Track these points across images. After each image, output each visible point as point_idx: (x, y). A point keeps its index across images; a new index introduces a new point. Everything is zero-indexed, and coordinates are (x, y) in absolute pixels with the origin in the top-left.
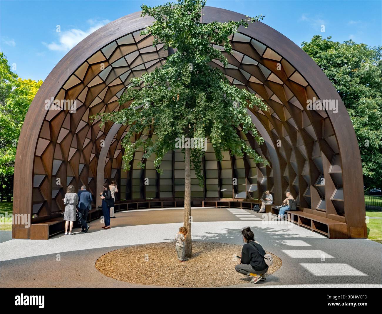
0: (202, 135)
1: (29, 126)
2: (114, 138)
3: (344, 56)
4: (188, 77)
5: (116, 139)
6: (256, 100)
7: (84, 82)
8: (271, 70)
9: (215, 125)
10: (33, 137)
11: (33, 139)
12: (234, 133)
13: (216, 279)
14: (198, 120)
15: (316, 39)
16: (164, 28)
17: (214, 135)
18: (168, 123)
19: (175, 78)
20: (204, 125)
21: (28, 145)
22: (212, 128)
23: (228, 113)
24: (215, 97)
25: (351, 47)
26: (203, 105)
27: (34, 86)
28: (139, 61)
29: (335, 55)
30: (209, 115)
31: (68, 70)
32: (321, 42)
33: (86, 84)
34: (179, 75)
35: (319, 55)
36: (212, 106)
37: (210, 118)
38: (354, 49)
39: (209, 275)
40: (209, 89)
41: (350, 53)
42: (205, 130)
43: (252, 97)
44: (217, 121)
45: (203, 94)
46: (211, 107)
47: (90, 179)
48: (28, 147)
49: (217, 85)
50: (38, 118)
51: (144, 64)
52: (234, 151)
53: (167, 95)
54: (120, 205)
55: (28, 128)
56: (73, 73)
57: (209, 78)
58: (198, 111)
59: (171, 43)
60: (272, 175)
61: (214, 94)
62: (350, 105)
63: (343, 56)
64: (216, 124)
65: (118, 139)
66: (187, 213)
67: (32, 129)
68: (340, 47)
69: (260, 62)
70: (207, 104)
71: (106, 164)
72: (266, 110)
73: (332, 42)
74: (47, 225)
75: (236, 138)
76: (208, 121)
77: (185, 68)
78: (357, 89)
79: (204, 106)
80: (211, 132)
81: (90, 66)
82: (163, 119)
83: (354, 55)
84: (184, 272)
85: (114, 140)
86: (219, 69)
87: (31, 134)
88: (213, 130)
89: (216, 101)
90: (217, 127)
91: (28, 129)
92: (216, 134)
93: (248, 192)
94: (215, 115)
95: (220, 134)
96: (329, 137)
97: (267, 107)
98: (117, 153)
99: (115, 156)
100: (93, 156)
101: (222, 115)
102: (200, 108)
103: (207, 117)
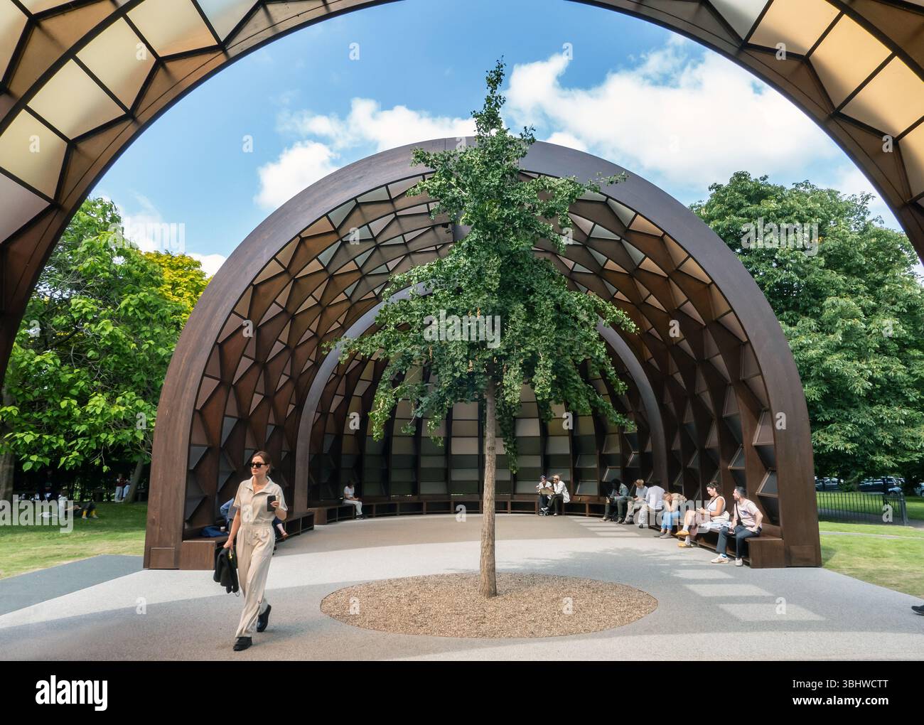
0: (518, 378)
1: (186, 354)
2: (333, 373)
3: (795, 213)
4: (495, 278)
5: (337, 375)
6: (614, 313)
7: (291, 270)
8: (644, 253)
9: (542, 362)
10: (193, 374)
11: (192, 378)
12: (575, 374)
13: (541, 627)
14: (512, 352)
15: (740, 180)
16: (451, 186)
17: (540, 380)
18: (461, 357)
19: (471, 276)
20: (521, 361)
21: (183, 390)
22: (535, 368)
23: (564, 340)
24: (541, 313)
25: (808, 196)
26: (521, 326)
27: (166, 265)
28: (393, 230)
29: (776, 212)
30: (532, 343)
31: (265, 251)
32: (749, 186)
33: (293, 274)
34: (480, 275)
35: (744, 212)
36: (537, 328)
37: (534, 349)
38: (814, 201)
39: (527, 622)
40: (532, 297)
41: (805, 207)
42: (523, 369)
43: (608, 309)
44: (545, 354)
45: (522, 306)
46: (535, 330)
47: (284, 454)
48: (182, 393)
49: (546, 291)
50: (204, 338)
51: (402, 235)
52: (574, 404)
53: (457, 307)
54: (339, 508)
55: (185, 358)
56: (274, 258)
57: (532, 278)
58: (513, 337)
59: (463, 218)
60: (649, 449)
61: (541, 308)
62: (807, 310)
63: (792, 213)
64: (544, 360)
65: (341, 373)
66: (489, 516)
67: (191, 360)
68: (787, 195)
69: (624, 236)
70: (528, 325)
71: (315, 421)
72: (633, 330)
73: (770, 185)
74: (214, 542)
75: (577, 382)
76: (530, 355)
77: (490, 261)
78: (820, 279)
79: (524, 328)
80: (535, 373)
81: (303, 240)
82: (451, 350)
83: (813, 212)
84: (485, 617)
85: (333, 376)
86: (548, 261)
87: (189, 370)
88: (538, 371)
89: (543, 320)
90: (545, 366)
91: (184, 360)
92: (543, 377)
93: (601, 481)
94: (543, 344)
95: (550, 379)
96: (753, 378)
97: (635, 325)
98: (336, 401)
99: (332, 410)
100: (291, 407)
101: (552, 344)
102: (516, 331)
103: (529, 348)
